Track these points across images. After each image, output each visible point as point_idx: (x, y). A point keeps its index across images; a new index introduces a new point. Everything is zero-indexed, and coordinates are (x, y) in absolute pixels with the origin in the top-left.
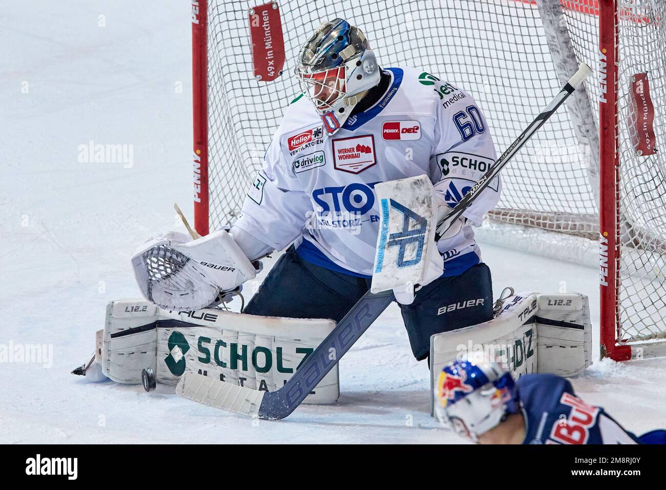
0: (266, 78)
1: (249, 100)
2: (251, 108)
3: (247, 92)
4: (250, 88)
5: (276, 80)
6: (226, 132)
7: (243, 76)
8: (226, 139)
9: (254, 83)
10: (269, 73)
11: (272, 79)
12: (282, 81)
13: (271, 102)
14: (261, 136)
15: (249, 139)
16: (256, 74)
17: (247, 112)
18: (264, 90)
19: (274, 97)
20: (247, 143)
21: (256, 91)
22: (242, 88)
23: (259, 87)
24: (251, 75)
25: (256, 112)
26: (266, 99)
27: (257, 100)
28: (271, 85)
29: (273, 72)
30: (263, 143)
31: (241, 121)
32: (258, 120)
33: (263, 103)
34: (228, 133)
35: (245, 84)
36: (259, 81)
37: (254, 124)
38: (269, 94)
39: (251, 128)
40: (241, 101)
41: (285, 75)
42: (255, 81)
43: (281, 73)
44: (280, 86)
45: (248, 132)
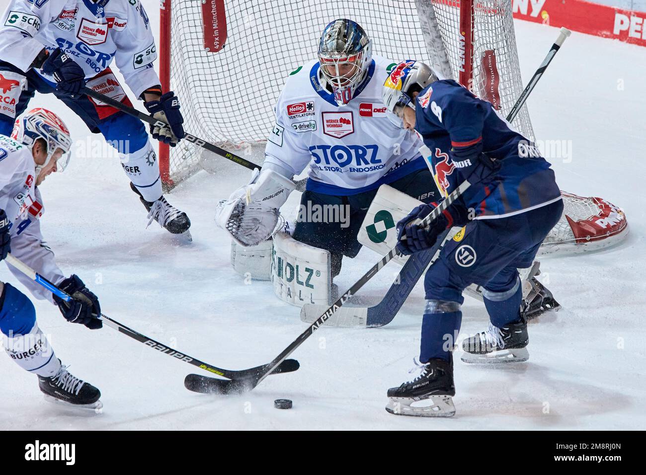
0: (213, 50)
1: (200, 66)
2: (201, 72)
3: (199, 60)
4: (201, 57)
5: (220, 52)
6: (184, 89)
7: (196, 48)
8: (183, 94)
9: (204, 53)
10: (215, 46)
11: (217, 50)
12: (225, 52)
13: (216, 67)
14: (208, 92)
15: (200, 95)
16: (205, 47)
17: (199, 75)
18: (211, 59)
19: (218, 64)
20: (198, 97)
21: (205, 60)
22: (195, 57)
23: (207, 56)
24: (202, 48)
25: (205, 74)
26: (212, 65)
27: (206, 65)
28: (217, 55)
29: (218, 46)
30: (210, 97)
31: (194, 81)
32: (206, 81)
33: (210, 68)
34: (186, 90)
35: (197, 54)
36: (208, 52)
37: (203, 83)
38: (215, 61)
39: (201, 86)
40: (194, 66)
41: (227, 48)
42: (205, 52)
43: (224, 46)
44: (223, 56)
45: (198, 89)
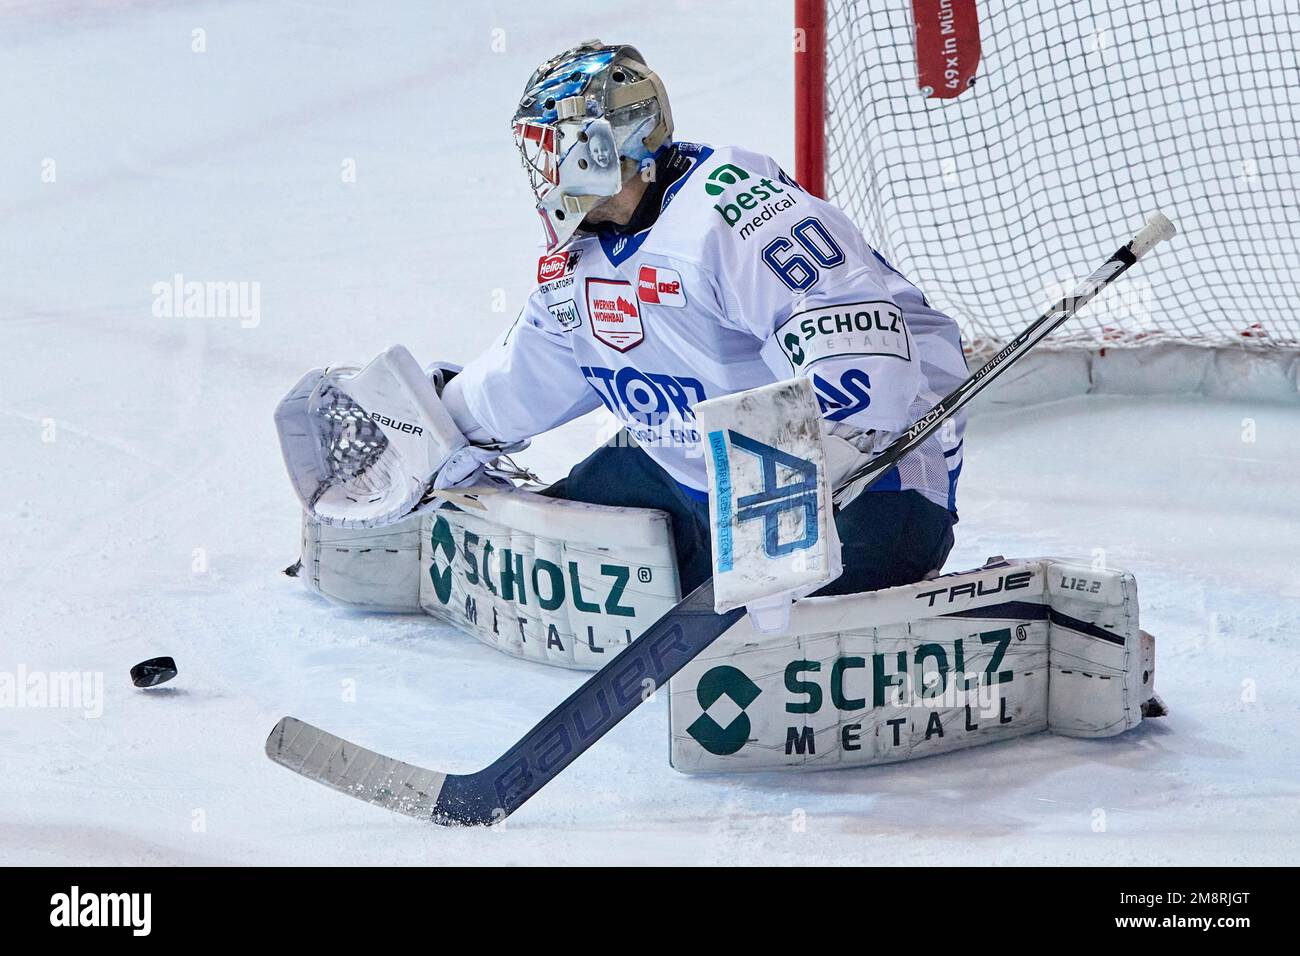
0: (942, 92)
1: (907, 138)
2: (911, 155)
3: (904, 122)
4: (910, 113)
5: (962, 96)
6: (867, 205)
7: (896, 89)
8: (867, 218)
9: (917, 103)
10: (948, 81)
11: (953, 94)
12: (975, 98)
13: (951, 139)
14: (932, 210)
15: (909, 220)
16: (922, 84)
17: (904, 163)
18: (937, 117)
19: (957, 130)
20: (903, 228)
21: (920, 120)
22: (893, 114)
23: (927, 111)
24: (912, 86)
25: (921, 161)
26: (941, 133)
27: (924, 136)
28: (953, 108)
29: (956, 81)
30: (936, 225)
31: (891, 183)
32: (924, 178)
33: (935, 143)
34: (872, 209)
35: (900, 106)
36: (929, 97)
37: (918, 187)
38: (947, 124)
39: (911, 195)
40: (891, 140)
41: (981, 85)
42: (920, 99)
43: (973, 82)
44: (969, 108)
45: (905, 204)
